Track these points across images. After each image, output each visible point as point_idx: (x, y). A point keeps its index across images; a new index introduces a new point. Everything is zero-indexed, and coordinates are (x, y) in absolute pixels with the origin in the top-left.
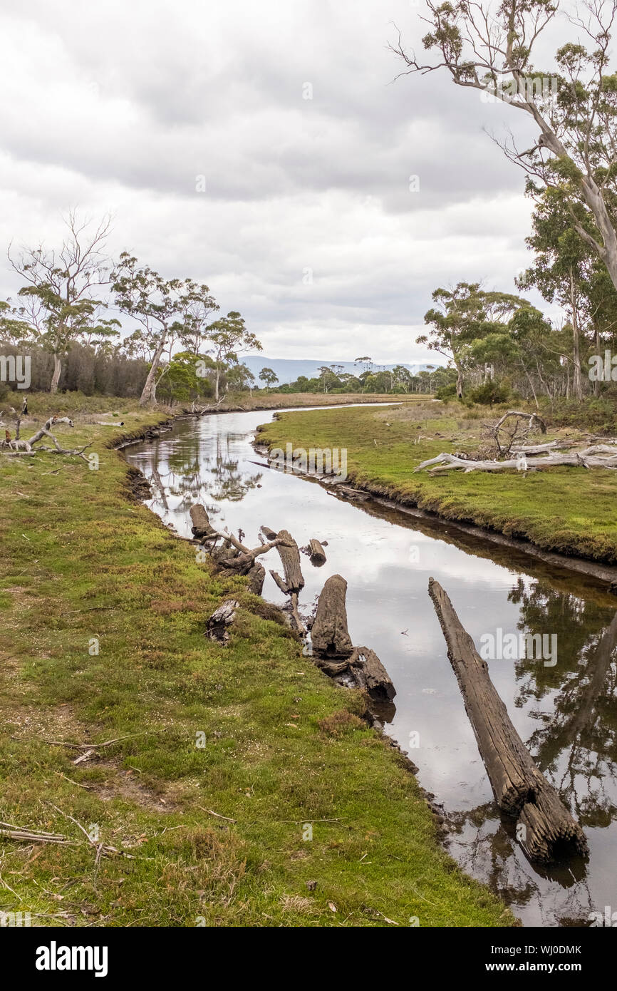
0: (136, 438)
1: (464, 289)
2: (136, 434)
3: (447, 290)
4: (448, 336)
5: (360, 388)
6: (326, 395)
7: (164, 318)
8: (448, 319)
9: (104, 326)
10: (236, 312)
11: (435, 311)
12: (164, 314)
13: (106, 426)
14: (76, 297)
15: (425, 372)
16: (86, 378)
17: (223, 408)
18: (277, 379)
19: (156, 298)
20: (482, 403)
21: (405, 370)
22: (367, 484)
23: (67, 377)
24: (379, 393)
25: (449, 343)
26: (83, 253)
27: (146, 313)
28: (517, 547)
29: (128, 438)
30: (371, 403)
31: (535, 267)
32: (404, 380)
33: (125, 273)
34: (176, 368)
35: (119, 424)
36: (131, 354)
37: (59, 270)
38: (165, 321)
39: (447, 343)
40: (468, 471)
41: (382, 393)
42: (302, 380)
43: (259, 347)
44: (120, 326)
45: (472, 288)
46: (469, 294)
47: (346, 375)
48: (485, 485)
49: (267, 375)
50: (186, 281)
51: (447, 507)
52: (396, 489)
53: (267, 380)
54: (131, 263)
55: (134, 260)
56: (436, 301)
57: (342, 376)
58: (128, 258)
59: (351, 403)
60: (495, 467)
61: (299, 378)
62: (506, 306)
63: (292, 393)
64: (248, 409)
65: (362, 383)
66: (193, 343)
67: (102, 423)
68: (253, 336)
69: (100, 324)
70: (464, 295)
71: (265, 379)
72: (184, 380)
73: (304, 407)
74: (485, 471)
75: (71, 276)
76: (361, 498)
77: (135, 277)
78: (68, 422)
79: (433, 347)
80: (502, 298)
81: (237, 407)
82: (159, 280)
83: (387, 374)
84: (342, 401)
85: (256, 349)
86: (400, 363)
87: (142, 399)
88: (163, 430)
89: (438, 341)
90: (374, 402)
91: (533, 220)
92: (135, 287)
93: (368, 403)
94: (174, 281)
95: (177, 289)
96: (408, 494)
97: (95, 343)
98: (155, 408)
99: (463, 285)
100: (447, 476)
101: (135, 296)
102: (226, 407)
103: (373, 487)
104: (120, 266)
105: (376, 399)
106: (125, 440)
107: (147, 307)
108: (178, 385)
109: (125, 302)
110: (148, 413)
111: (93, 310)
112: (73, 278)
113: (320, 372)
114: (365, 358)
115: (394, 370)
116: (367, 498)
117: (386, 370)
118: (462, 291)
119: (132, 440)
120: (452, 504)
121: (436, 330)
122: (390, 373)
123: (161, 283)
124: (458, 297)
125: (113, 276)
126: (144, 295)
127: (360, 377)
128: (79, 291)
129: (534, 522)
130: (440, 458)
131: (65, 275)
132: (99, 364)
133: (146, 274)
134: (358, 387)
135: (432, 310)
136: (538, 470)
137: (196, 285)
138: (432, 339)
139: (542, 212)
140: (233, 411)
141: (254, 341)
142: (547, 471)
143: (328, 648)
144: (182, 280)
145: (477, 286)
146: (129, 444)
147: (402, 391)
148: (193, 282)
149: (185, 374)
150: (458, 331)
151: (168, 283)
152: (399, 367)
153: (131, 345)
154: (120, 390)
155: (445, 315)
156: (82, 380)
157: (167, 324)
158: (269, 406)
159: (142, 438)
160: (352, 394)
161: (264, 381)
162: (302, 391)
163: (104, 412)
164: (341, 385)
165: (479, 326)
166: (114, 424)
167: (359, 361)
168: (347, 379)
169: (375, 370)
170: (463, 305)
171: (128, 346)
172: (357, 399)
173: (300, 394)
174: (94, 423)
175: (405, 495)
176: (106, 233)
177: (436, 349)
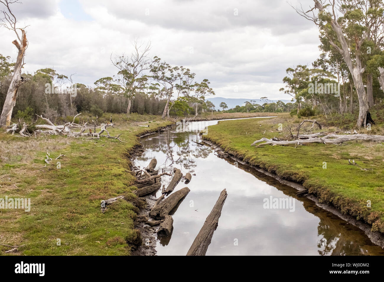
0: (153, 132)
1: (300, 68)
2: (153, 130)
3: (292, 68)
4: (293, 88)
5: (262, 110)
6: (247, 113)
7: (171, 83)
8: (293, 80)
9: (153, 86)
10: (207, 79)
11: (288, 77)
12: (171, 81)
13: (142, 127)
14: (137, 74)
15: (290, 103)
16: (141, 107)
17: (198, 119)
18: (227, 107)
19: (168, 74)
20: (304, 116)
21: (282, 102)
22: (228, 151)
23: (134, 107)
24: (270, 112)
25: (294, 91)
26: (140, 57)
27: (165, 80)
28: (273, 177)
29: (149, 132)
30: (265, 116)
31: (320, 58)
32: (281, 106)
33: (156, 65)
34: (177, 103)
35: (147, 126)
36: (161, 97)
37: (130, 64)
38: (172, 84)
39: (293, 91)
40: (274, 145)
41: (272, 112)
42: (238, 107)
43: (214, 94)
44: (160, 86)
45: (303, 67)
46: (302, 69)
47: (257, 105)
48: (276, 151)
49: (223, 105)
50: (181, 67)
51: (253, 160)
52: (238, 153)
53: (223, 107)
54: (158, 61)
55: (159, 59)
56: (288, 73)
57: (255, 105)
58: (157, 58)
59: (256, 117)
60: (285, 144)
61: (237, 106)
62: (321, 74)
63: (233, 112)
64: (209, 119)
65: (264, 108)
66: (186, 93)
67: (141, 126)
68: (211, 89)
69: (151, 85)
70: (300, 70)
71: (222, 107)
72: (181, 108)
73: (234, 118)
74: (281, 145)
75: (135, 66)
76: (225, 156)
77: (160, 66)
78: (112, 126)
79: (287, 92)
80: (319, 71)
81: (205, 119)
82: (169, 67)
83: (274, 104)
84: (252, 116)
85: (212, 94)
86: (280, 99)
87: (163, 116)
88: (168, 128)
89: (289, 90)
90: (266, 116)
91: (320, 38)
92: (159, 70)
93: (263, 116)
94: (176, 67)
95: (177, 71)
96: (241, 155)
97: (149, 93)
98: (168, 120)
99: (300, 66)
100: (263, 147)
101: (160, 74)
102: (200, 119)
103: (230, 152)
104: (154, 62)
105: (267, 115)
106: (148, 132)
107: (165, 78)
108: (179, 110)
109: (156, 76)
110: (165, 122)
111: (147, 79)
112: (136, 67)
113: (245, 104)
114: (265, 98)
115: (277, 102)
116: (227, 156)
117: (274, 102)
118: (299, 68)
119: (152, 132)
120: (255, 159)
121: (288, 85)
122: (275, 104)
123: (170, 68)
124: (298, 71)
125: (151, 66)
126: (163, 73)
127: (263, 105)
128: (138, 72)
129: (280, 167)
130: (262, 140)
131: (133, 66)
132: (146, 102)
133: (164, 65)
134: (261, 110)
135: (286, 77)
136: (303, 145)
137: (185, 69)
138: (286, 89)
139: (323, 35)
140: (203, 120)
141: (211, 91)
142: (307, 145)
143: (157, 215)
144: (179, 67)
145: (306, 66)
146: (149, 134)
147: (280, 111)
148: (184, 67)
149: (181, 105)
150: (297, 86)
151: (173, 68)
152: (279, 101)
153: (161, 94)
154: (155, 112)
155: (292, 79)
156: (140, 108)
157: (173, 85)
158: (219, 118)
159: (157, 132)
160: (258, 113)
161: (222, 108)
162: (238, 112)
163: (146, 121)
164: (254, 109)
165: (306, 83)
166: (145, 126)
167: (262, 99)
168: (257, 106)
169: (269, 103)
170: (300, 74)
171: (160, 94)
172: (258, 115)
173: (237, 113)
174: (137, 126)
175: (240, 155)
176: (149, 49)
177: (288, 93)
